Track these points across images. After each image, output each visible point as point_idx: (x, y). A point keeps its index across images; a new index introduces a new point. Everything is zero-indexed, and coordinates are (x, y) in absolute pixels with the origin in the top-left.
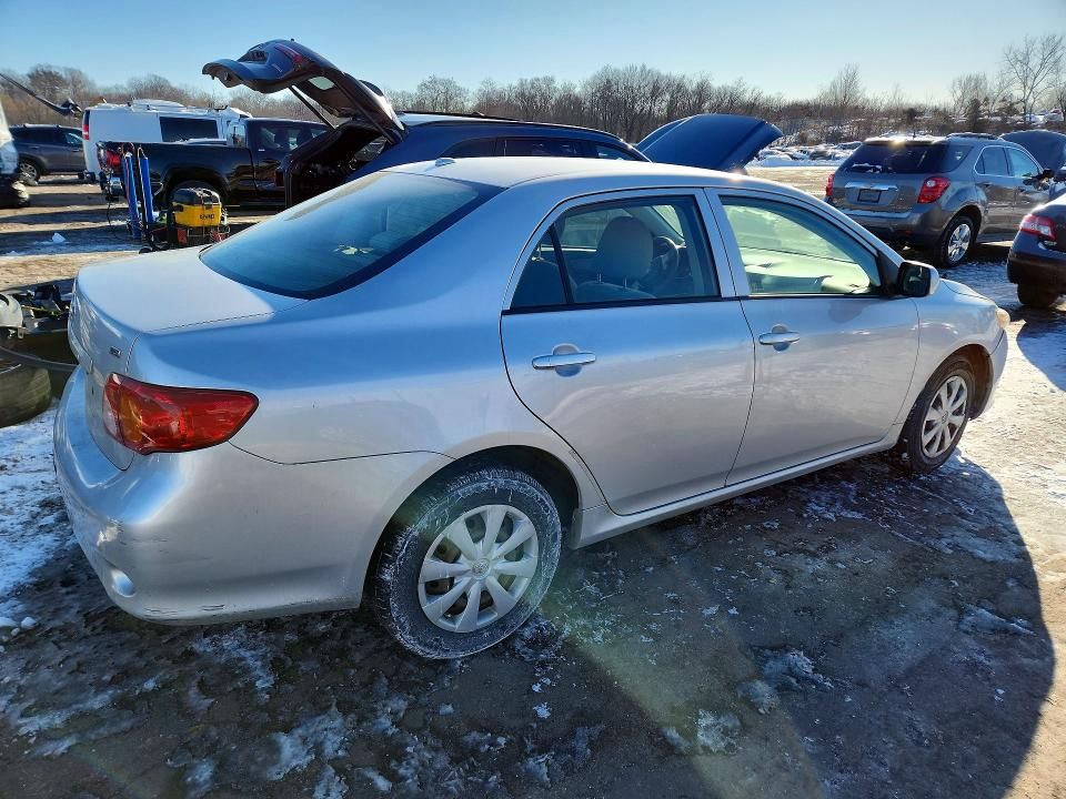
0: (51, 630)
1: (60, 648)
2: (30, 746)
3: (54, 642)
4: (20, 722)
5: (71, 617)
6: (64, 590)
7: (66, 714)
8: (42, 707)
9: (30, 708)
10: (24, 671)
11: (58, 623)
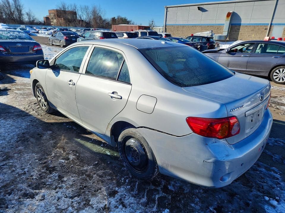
0: (261, 193)
1: (263, 186)
2: (280, 173)
3: (263, 188)
4: (279, 178)
5: (255, 192)
6: (250, 202)
7: (270, 173)
8: (274, 178)
9: (276, 180)
10: (274, 188)
11: (259, 193)
